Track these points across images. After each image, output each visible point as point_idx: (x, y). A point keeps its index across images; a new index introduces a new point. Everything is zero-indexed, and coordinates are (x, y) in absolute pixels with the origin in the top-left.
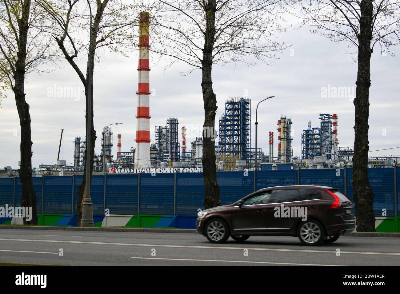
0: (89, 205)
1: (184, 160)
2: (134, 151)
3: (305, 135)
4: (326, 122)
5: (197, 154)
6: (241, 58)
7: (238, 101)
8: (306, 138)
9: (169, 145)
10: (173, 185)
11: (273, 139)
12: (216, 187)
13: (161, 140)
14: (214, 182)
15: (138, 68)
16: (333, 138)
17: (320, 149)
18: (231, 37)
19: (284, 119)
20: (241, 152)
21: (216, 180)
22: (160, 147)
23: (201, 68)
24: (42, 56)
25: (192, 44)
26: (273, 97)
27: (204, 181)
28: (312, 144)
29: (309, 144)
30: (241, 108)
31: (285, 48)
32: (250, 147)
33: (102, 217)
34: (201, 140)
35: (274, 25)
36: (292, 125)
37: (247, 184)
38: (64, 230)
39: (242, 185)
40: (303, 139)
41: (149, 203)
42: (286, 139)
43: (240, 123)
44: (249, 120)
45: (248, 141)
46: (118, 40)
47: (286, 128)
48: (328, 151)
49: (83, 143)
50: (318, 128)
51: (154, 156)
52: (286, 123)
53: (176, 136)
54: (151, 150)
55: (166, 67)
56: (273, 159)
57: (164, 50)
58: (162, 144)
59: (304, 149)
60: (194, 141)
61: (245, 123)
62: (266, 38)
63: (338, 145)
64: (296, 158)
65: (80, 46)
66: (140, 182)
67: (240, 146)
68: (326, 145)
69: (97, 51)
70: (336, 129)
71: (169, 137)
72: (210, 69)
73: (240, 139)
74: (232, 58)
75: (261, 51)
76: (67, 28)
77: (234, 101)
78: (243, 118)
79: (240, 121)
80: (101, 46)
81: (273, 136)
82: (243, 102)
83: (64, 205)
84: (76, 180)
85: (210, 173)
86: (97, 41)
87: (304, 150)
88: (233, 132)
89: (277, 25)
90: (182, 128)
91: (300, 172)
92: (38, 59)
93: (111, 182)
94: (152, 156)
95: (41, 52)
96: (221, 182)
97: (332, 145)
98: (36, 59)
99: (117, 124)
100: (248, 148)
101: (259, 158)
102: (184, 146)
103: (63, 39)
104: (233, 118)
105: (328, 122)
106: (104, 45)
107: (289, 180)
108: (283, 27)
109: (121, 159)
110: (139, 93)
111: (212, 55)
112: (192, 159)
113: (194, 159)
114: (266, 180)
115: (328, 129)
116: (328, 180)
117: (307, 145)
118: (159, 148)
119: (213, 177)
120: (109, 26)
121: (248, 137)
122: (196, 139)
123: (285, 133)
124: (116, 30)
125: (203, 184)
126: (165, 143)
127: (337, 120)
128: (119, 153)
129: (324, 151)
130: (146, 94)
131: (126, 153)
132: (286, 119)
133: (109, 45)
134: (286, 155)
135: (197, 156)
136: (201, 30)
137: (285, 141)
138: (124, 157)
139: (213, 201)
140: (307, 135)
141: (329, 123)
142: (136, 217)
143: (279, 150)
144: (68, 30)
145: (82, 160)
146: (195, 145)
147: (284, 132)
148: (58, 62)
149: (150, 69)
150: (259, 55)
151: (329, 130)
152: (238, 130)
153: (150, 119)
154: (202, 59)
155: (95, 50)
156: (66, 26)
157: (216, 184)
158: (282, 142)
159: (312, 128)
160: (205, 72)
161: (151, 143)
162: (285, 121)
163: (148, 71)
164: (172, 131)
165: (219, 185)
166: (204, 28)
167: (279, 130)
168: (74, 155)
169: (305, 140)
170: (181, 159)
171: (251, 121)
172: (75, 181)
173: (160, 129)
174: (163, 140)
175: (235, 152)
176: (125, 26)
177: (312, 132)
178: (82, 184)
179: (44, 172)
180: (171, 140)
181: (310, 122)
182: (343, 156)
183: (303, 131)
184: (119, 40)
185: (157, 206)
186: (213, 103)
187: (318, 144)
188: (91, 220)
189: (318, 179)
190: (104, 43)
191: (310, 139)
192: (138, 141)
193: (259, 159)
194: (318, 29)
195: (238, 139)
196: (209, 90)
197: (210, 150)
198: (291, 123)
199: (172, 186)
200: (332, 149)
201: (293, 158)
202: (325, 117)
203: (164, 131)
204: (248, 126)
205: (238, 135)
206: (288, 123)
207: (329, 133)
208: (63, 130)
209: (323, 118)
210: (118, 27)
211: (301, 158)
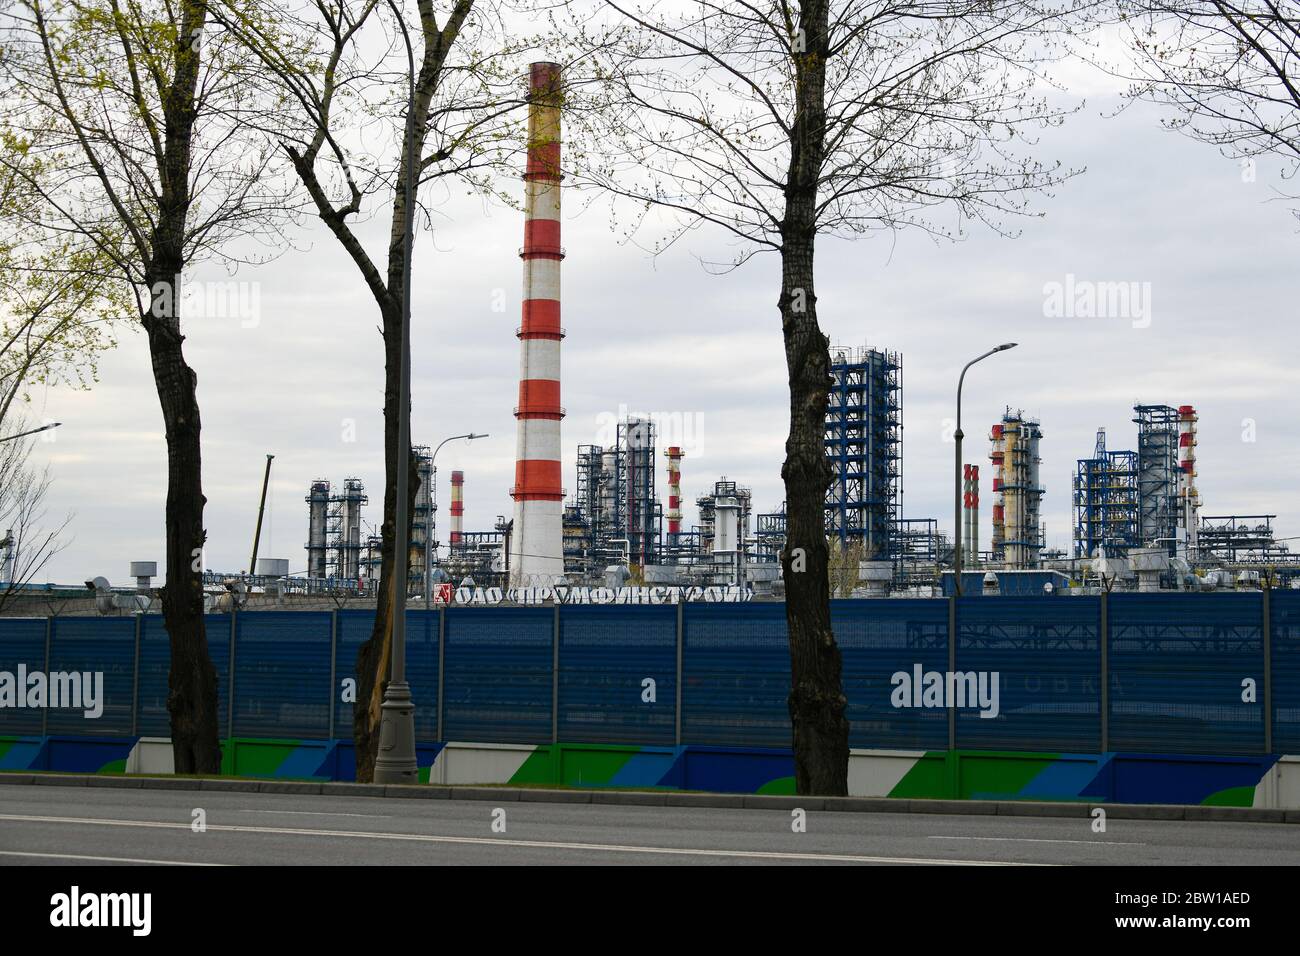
0: (404, 711)
1: (674, 559)
2: (506, 529)
3: (1084, 477)
4: (1157, 434)
5: (717, 540)
6: (912, 213)
7: (860, 361)
8: (1089, 485)
9: (624, 510)
10: (672, 643)
11: (976, 489)
12: (831, 652)
13: (597, 493)
14: (823, 634)
15: (523, 251)
16: (1181, 485)
17: (1137, 523)
18: (876, 144)
19: (1015, 421)
20: (870, 534)
21: (830, 629)
22: (592, 515)
23: (778, 248)
24: (236, 208)
25: (750, 166)
26: (1014, 345)
27: (790, 632)
28: (1108, 508)
29: (1097, 508)
30: (870, 383)
31: (1060, 180)
32: (899, 518)
33: (432, 750)
34: (732, 493)
35: (1023, 102)
36: (1041, 441)
37: (920, 643)
38: (321, 794)
39: (904, 646)
40: (1080, 490)
41: (586, 705)
42: (1023, 489)
43: (865, 436)
44: (896, 425)
45: (895, 495)
46: (494, 156)
47: (1022, 452)
48: (1166, 531)
49: (339, 501)
50: (1129, 452)
51: (575, 545)
52: (1022, 435)
53: (647, 477)
54: (564, 526)
55: (662, 246)
56: (976, 557)
57: (657, 186)
58: (601, 507)
59: (1080, 523)
60: (708, 496)
61: (883, 434)
62: (998, 146)
63: (1199, 510)
64: (1054, 555)
65: (367, 176)
66: (561, 632)
67: (865, 512)
68: (1159, 510)
69: (423, 193)
70: (1193, 456)
71: (624, 481)
72: (808, 253)
73: (867, 490)
74: (881, 211)
75: (979, 191)
76: (327, 114)
77: (845, 362)
78: (878, 417)
79: (865, 429)
80: (439, 175)
81: (976, 478)
82: (877, 363)
83: (288, 709)
84: (344, 626)
85: (810, 603)
86: (423, 158)
87: (1080, 526)
88: (843, 466)
89: (1036, 104)
90: (667, 450)
91: (1109, 603)
92: (225, 219)
93: (463, 633)
94: (569, 546)
95: (237, 196)
96: (844, 634)
97: (1177, 509)
98: (218, 220)
99: (471, 437)
100: (893, 518)
101: (930, 554)
102: (675, 511)
103: (312, 151)
104: (844, 420)
105: (1165, 433)
106: (449, 172)
107: (1067, 629)
108: (1055, 111)
109: (464, 555)
110: (526, 335)
111: (814, 203)
112: (701, 557)
113: (708, 557)
114: (988, 627)
115: (1162, 456)
116: (1200, 628)
117: (1092, 510)
118: (590, 519)
119: (820, 618)
120: (463, 109)
121: (893, 483)
122: (717, 488)
123: (1020, 469)
124: (485, 120)
125: (786, 643)
126: (610, 504)
127: (1195, 426)
128: (456, 536)
129: (1151, 530)
130: (550, 338)
131: (481, 534)
132: (1020, 420)
133: (464, 172)
134: (1022, 545)
135: (717, 547)
136: (779, 121)
137: (1020, 497)
138: (474, 548)
139: (820, 698)
140: (1093, 477)
141: (1168, 438)
142: (547, 752)
143: (996, 525)
144: (330, 122)
145: (333, 559)
146: (713, 508)
147: (1016, 465)
148: (290, 230)
149: (562, 252)
150: (972, 205)
151: (1169, 459)
152: (859, 459)
153: (564, 420)
154: (781, 219)
155: (416, 188)
156: (323, 107)
157: (828, 643)
158: (1008, 499)
159: (1110, 453)
160: (792, 261)
161: (565, 501)
162: (1018, 429)
163: (556, 262)
164: (633, 462)
165: (838, 646)
166: (789, 115)
167: (998, 459)
168: (307, 540)
169: (1084, 493)
170: (664, 557)
171: (902, 428)
172: (339, 629)
173: (592, 454)
174: (604, 492)
175: (851, 533)
176: (517, 107)
177: (1110, 466)
178: (373, 638)
179: (218, 598)
180: (632, 491)
181: (1101, 433)
182: (1216, 548)
183: (1079, 462)
184: (500, 154)
185: (602, 714)
186: (818, 367)
187: (1130, 506)
188: (408, 759)
189: (1167, 625)
190: (446, 164)
191: (1102, 492)
192: (521, 495)
193: (927, 556)
194: (1186, 116)
195: (858, 489)
196: (805, 322)
197: (808, 527)
198: (1037, 435)
199: (670, 647)
200: (1177, 523)
201: (1044, 555)
202: (1154, 414)
203: (607, 460)
204: (893, 445)
205: (859, 477)
206: (1030, 436)
207: (1166, 469)
208: (273, 457)
209: (1148, 419)
210: (491, 111)
211: (1071, 555)
